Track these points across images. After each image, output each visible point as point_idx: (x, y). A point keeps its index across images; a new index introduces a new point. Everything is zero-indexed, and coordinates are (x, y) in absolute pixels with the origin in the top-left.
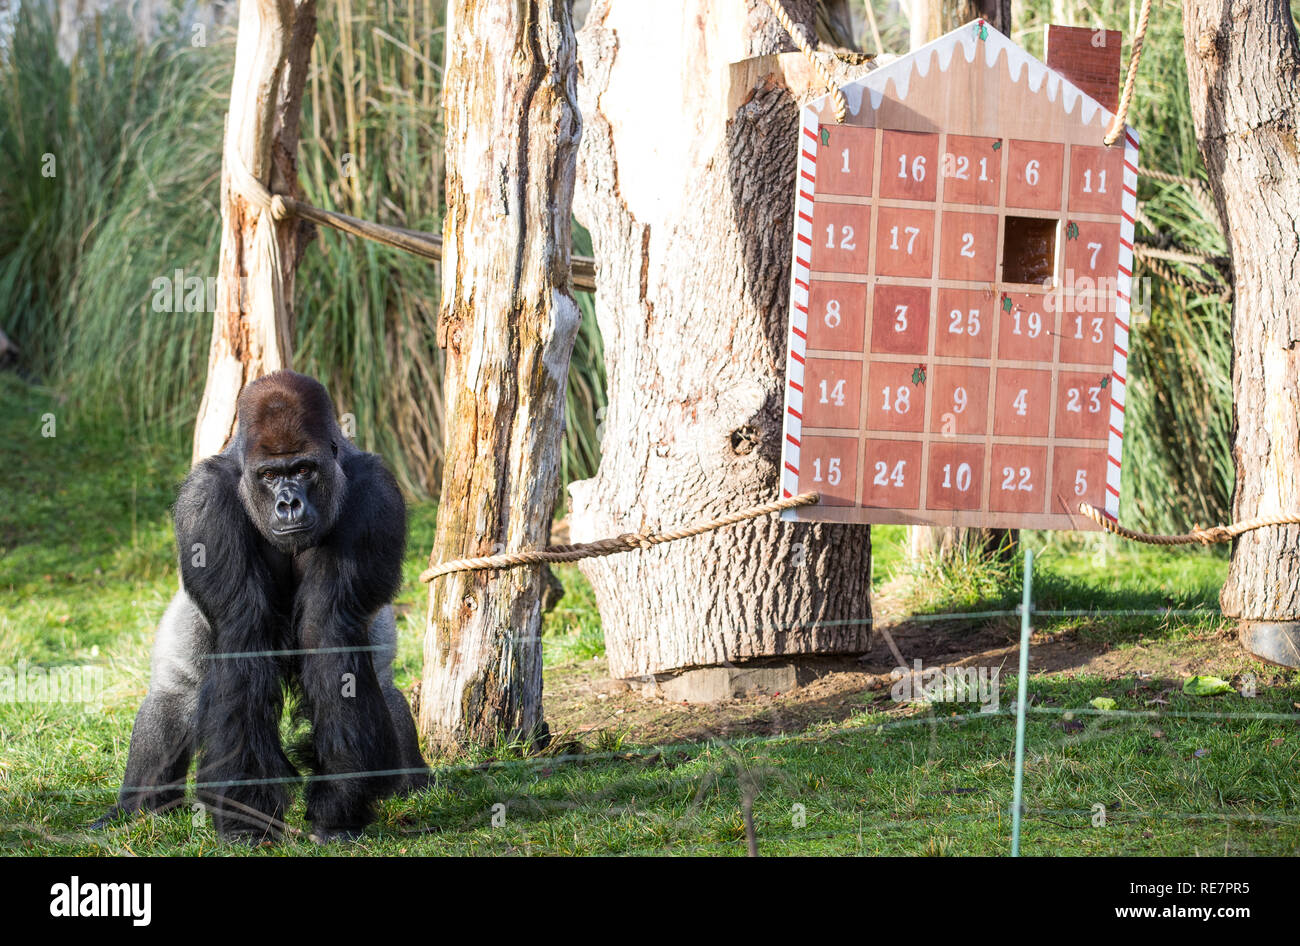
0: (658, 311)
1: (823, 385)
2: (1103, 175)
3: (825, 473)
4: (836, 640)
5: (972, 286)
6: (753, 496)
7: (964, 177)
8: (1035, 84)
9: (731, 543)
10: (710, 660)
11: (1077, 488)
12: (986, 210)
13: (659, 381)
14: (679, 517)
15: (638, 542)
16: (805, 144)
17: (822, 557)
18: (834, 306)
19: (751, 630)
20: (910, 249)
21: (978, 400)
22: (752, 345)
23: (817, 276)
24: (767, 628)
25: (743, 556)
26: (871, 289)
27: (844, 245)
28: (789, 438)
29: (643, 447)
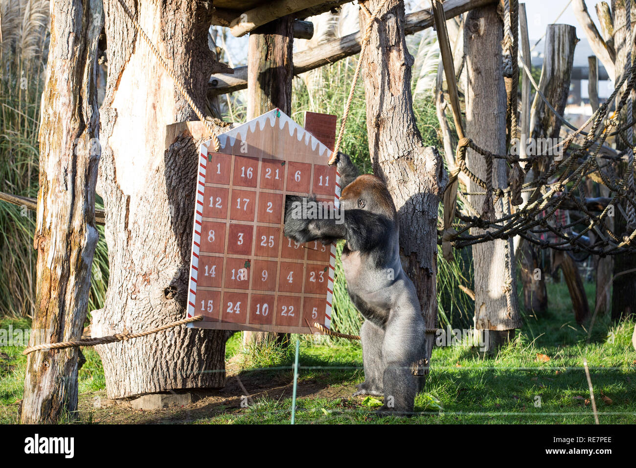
0: (133, 234)
1: (207, 268)
2: (327, 178)
3: (206, 307)
4: (209, 382)
5: (271, 225)
6: (174, 317)
7: (269, 177)
8: (300, 137)
9: (163, 338)
10: (153, 391)
11: (313, 316)
12: (278, 192)
13: (133, 266)
14: (140, 326)
15: (122, 338)
16: (201, 161)
17: (204, 345)
18: (212, 233)
19: (172, 377)
20: (245, 209)
21: (272, 276)
22: (175, 250)
23: (205, 219)
24: (179, 376)
25: (169, 344)
26: (228, 225)
27: (217, 206)
28: (191, 291)
29: (125, 295)
